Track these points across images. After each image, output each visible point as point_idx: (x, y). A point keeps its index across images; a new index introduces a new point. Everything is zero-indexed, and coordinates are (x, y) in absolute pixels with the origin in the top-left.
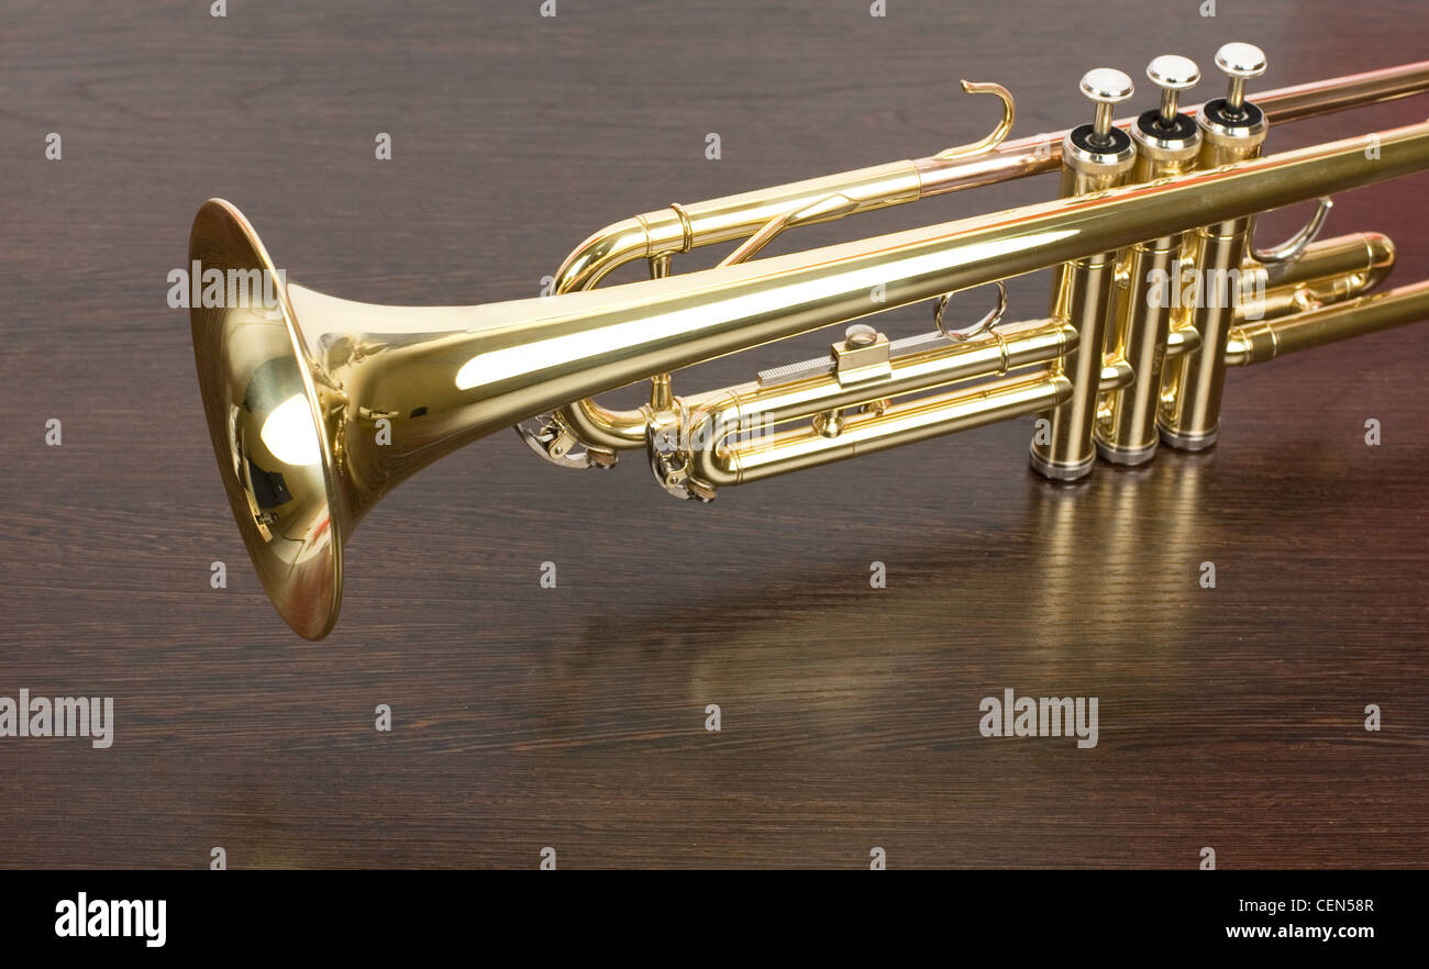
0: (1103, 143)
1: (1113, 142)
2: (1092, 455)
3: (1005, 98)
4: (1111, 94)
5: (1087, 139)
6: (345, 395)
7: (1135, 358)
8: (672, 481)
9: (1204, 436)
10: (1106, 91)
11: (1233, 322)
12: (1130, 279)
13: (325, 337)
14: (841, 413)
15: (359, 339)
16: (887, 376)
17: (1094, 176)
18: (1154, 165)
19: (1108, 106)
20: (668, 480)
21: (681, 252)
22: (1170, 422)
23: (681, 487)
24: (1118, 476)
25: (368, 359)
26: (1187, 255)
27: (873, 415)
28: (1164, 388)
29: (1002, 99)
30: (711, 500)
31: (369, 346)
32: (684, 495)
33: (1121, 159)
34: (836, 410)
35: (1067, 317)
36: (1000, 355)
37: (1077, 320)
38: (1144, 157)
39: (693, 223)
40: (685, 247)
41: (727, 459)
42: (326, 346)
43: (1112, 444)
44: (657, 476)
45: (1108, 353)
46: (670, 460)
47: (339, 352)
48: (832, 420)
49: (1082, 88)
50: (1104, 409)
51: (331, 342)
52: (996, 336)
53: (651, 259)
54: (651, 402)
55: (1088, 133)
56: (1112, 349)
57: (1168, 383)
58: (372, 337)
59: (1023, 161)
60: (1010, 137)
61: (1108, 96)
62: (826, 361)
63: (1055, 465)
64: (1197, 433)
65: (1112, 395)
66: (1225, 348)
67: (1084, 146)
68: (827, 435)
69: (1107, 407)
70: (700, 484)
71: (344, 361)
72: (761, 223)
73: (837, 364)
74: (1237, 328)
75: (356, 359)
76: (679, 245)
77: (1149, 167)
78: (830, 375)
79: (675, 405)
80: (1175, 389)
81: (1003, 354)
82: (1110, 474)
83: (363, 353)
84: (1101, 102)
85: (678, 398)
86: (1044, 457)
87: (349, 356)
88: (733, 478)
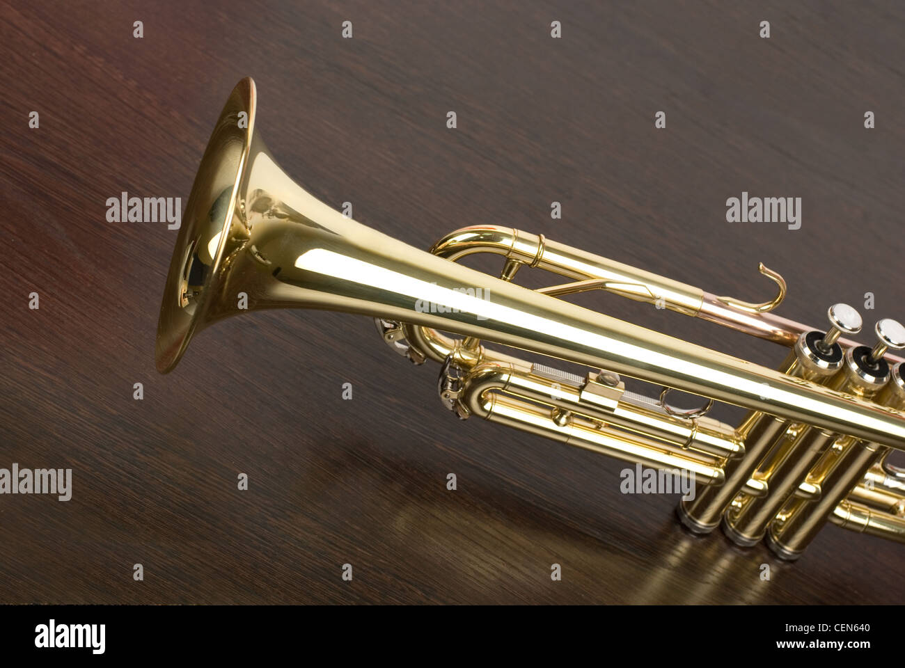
0: (825, 351)
1: (831, 353)
2: (716, 524)
3: (782, 287)
4: (845, 326)
5: (816, 342)
6: (250, 234)
7: (774, 484)
8: (446, 396)
9: (793, 553)
10: (842, 322)
11: (848, 496)
12: (796, 437)
13: (260, 191)
14: (572, 415)
15: (276, 204)
16: (612, 410)
17: (806, 367)
18: (848, 382)
19: (839, 332)
20: (444, 393)
21: (530, 265)
22: (776, 531)
23: (451, 401)
24: (724, 545)
25: (275, 219)
26: (840, 443)
27: (594, 426)
28: (783, 510)
29: (780, 287)
30: (465, 420)
31: (280, 211)
32: (450, 407)
33: (830, 367)
34: (569, 412)
35: (745, 436)
36: (689, 436)
37: (750, 442)
38: (844, 372)
39: (545, 252)
40: (533, 264)
41: (486, 402)
42: (257, 196)
43: (732, 525)
44: (439, 386)
45: (759, 471)
46: (453, 382)
47: (262, 204)
48: (565, 416)
49: (829, 311)
50: (738, 501)
51: (261, 195)
52: (694, 424)
53: (508, 260)
54: (464, 340)
55: (820, 339)
56: (763, 470)
57: (788, 509)
58: (284, 206)
59: (774, 331)
60: (773, 311)
61: (842, 325)
62: (579, 380)
63: (689, 518)
64: (789, 549)
65: (749, 497)
66: (834, 509)
67: (811, 346)
68: (557, 422)
69: (741, 501)
70: (463, 406)
71: (261, 211)
72: (588, 277)
73: (585, 386)
74: (848, 502)
75: (269, 215)
76: (530, 261)
77: (843, 380)
78: (578, 389)
79: (478, 349)
80: (790, 514)
81: (692, 436)
82: (721, 541)
83: (274, 213)
84: (836, 327)
85: (482, 347)
86: (686, 509)
87: (265, 210)
88: (484, 415)
